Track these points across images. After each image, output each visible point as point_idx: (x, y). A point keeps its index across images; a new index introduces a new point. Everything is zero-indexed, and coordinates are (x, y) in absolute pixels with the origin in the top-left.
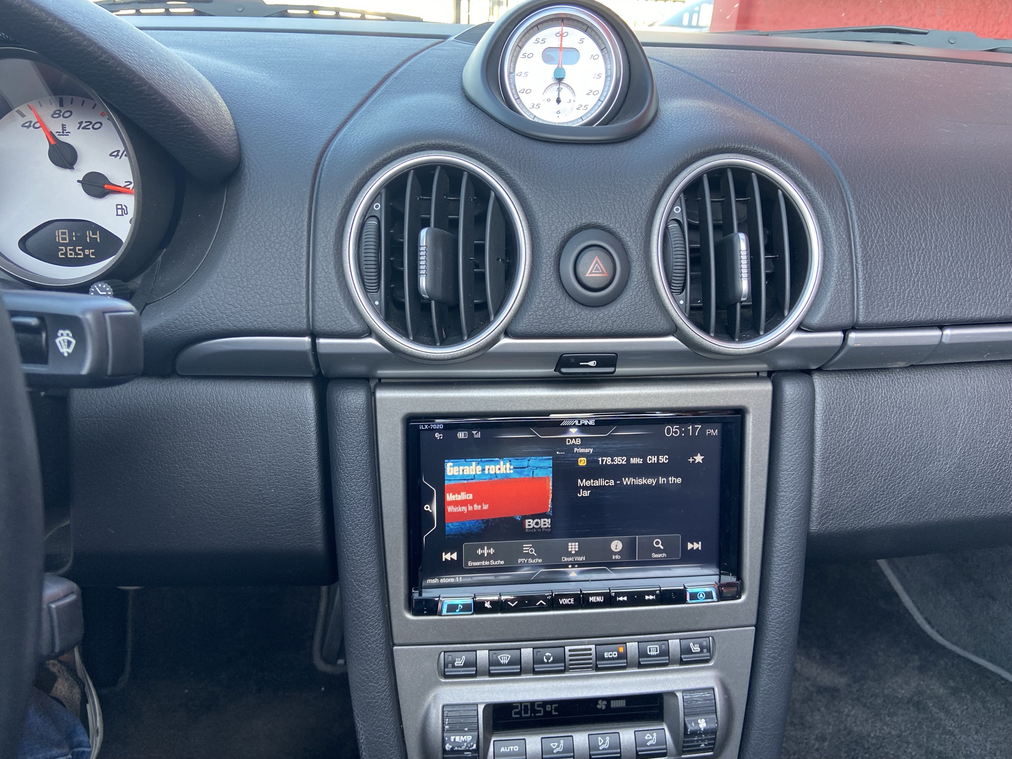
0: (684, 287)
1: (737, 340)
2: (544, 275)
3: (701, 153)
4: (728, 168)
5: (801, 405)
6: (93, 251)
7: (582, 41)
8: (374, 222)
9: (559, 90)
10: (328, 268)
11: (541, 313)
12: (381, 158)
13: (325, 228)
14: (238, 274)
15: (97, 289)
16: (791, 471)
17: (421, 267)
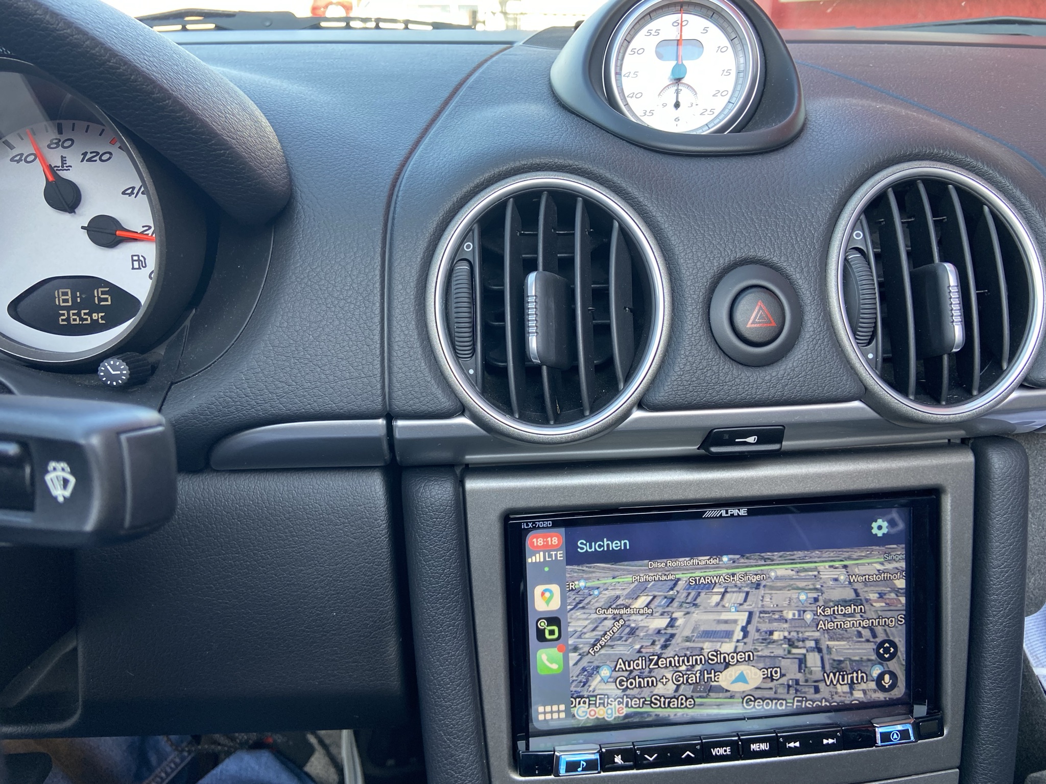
0: (874, 335)
1: (944, 403)
2: (690, 327)
3: (884, 161)
4: (919, 179)
5: (1015, 482)
6: (103, 314)
7: (706, 30)
8: (465, 267)
9: (677, 92)
10: (408, 329)
11: (687, 378)
12: (472, 185)
13: (404, 278)
14: (292, 342)
15: (108, 367)
16: (1005, 567)
17: (531, 324)
